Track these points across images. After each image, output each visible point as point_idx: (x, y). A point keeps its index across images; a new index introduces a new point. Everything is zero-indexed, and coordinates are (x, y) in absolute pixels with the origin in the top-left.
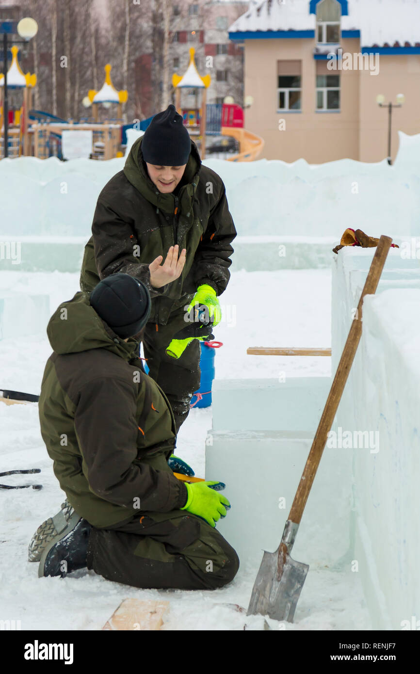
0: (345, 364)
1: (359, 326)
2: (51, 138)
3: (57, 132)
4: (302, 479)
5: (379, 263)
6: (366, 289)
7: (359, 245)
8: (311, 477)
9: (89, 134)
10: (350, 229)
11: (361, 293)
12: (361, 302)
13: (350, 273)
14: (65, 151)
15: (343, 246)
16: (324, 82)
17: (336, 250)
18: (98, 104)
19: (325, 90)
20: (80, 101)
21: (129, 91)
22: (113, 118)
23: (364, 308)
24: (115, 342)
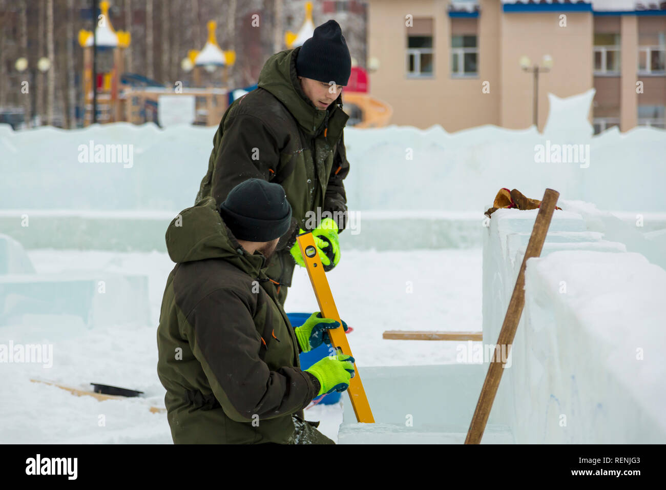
0: (505, 341)
1: (521, 296)
2: (146, 106)
3: (152, 97)
5: (544, 222)
6: (529, 252)
7: (515, 207)
9: (190, 101)
10: (505, 189)
11: (522, 257)
12: (524, 267)
13: (507, 236)
14: (163, 117)
15: (497, 209)
16: (460, 41)
17: (489, 213)
18: (200, 67)
19: (461, 52)
20: (179, 65)
21: (237, 52)
22: (219, 83)
23: (527, 273)
24: (239, 253)
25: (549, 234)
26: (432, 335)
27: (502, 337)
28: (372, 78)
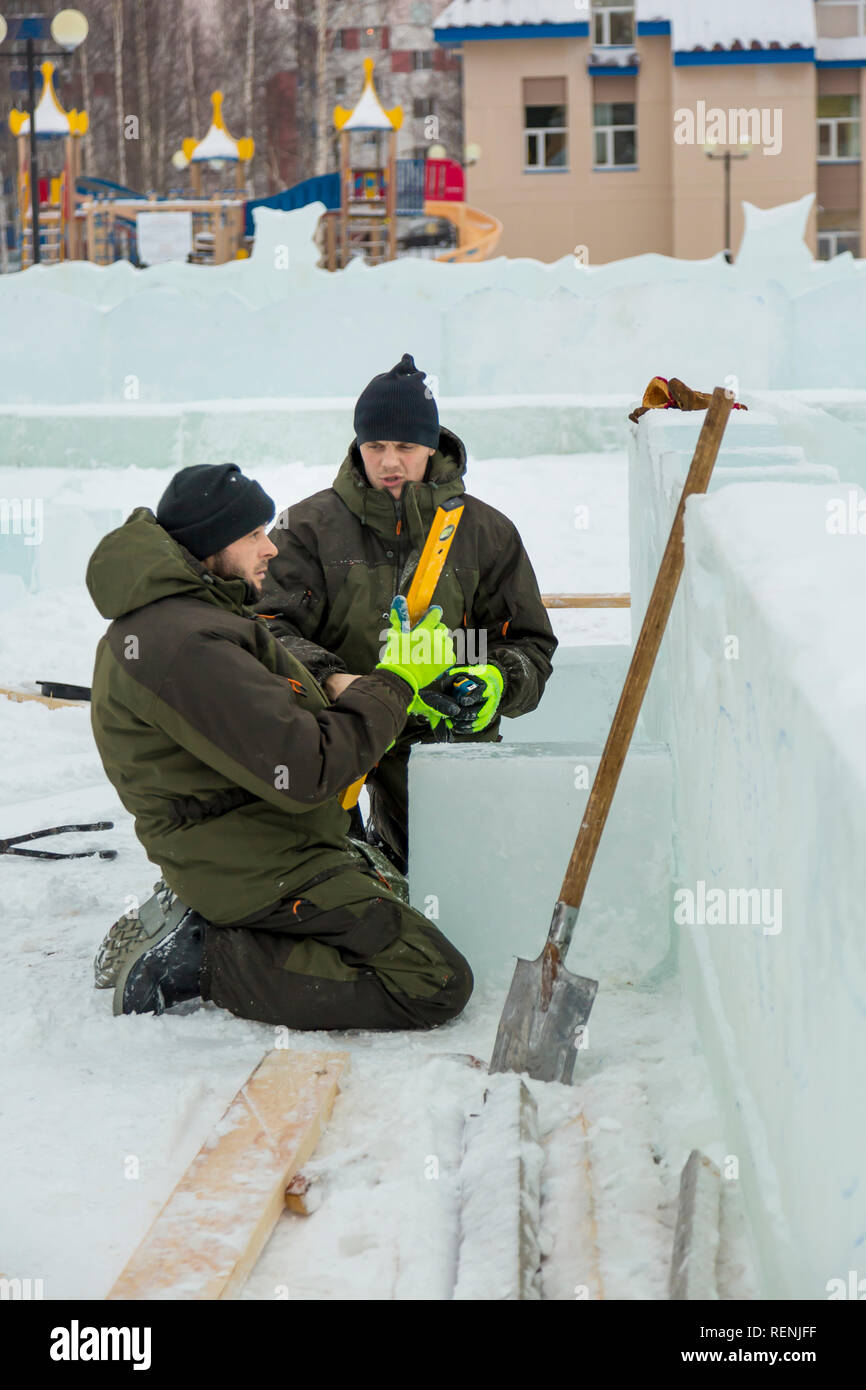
0: (654, 620)
1: (679, 552)
2: (118, 227)
3: (128, 215)
4: (582, 828)
5: (712, 438)
6: (690, 485)
7: (675, 406)
8: (598, 824)
9: (186, 219)
10: (660, 378)
11: (680, 491)
12: (682, 508)
13: (661, 457)
14: (145, 251)
15: (648, 409)
16: (608, 115)
17: (635, 416)
18: (201, 163)
19: (609, 130)
20: (169, 159)
21: (256, 138)
22: (229, 189)
23: (687, 518)
24: (206, 581)
25: (723, 450)
26: (554, 600)
27: (651, 615)
28: (469, 175)
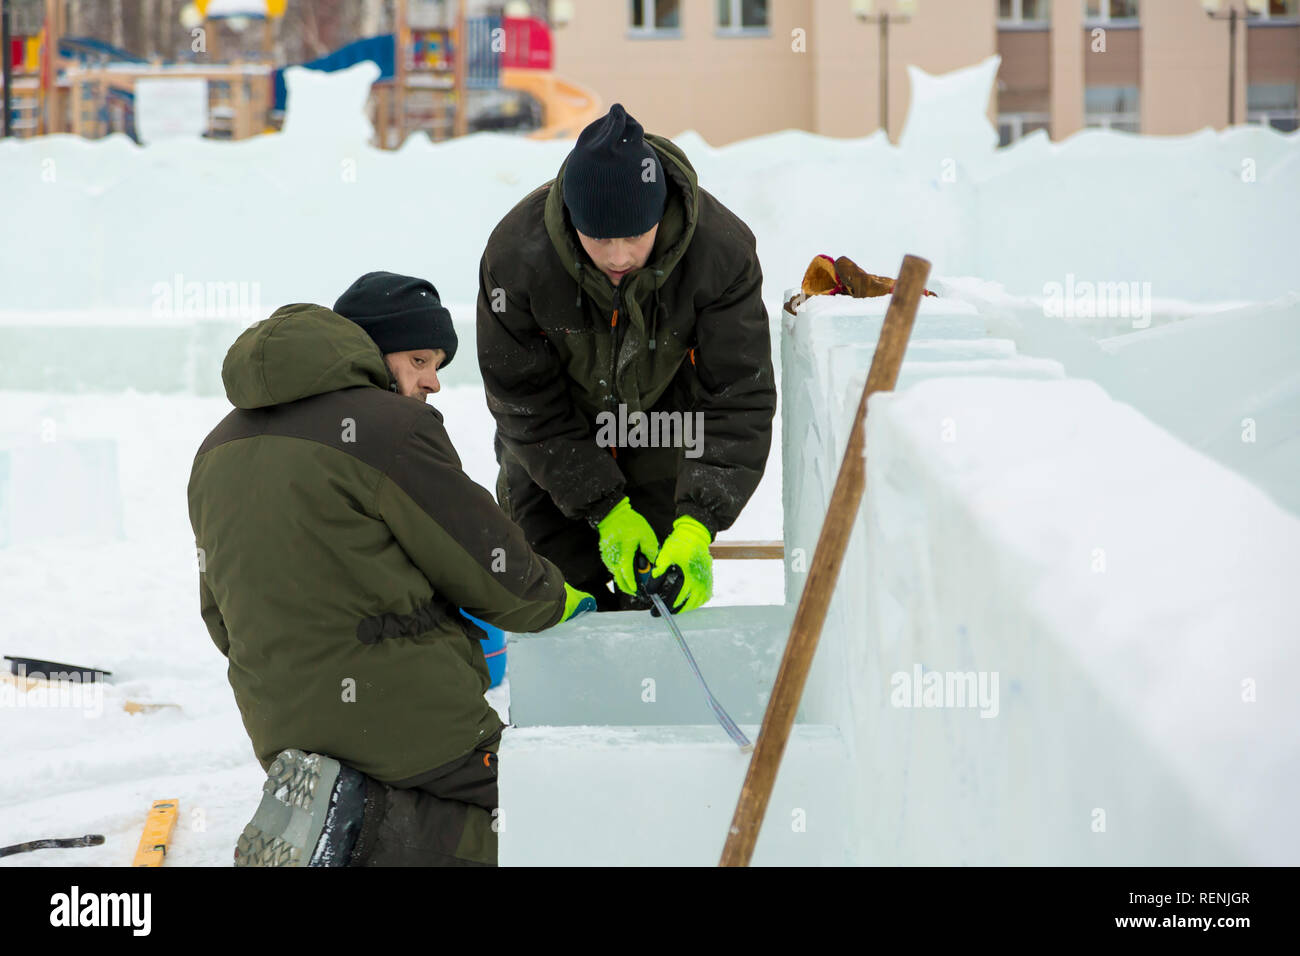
0: (827, 559)
1: (858, 469)
2: (110, 100)
3: (123, 84)
4: (730, 834)
5: (901, 321)
6: (872, 382)
7: (844, 292)
8: (752, 828)
9: (199, 88)
10: (824, 257)
11: (860, 391)
12: (862, 411)
13: (830, 351)
14: (143, 125)
15: (808, 297)
17: (792, 304)
18: (218, 21)
20: (176, 17)
22: (256, 53)
23: (870, 425)
25: (912, 344)
28: (560, 40)
